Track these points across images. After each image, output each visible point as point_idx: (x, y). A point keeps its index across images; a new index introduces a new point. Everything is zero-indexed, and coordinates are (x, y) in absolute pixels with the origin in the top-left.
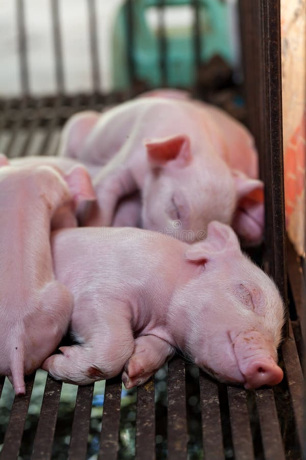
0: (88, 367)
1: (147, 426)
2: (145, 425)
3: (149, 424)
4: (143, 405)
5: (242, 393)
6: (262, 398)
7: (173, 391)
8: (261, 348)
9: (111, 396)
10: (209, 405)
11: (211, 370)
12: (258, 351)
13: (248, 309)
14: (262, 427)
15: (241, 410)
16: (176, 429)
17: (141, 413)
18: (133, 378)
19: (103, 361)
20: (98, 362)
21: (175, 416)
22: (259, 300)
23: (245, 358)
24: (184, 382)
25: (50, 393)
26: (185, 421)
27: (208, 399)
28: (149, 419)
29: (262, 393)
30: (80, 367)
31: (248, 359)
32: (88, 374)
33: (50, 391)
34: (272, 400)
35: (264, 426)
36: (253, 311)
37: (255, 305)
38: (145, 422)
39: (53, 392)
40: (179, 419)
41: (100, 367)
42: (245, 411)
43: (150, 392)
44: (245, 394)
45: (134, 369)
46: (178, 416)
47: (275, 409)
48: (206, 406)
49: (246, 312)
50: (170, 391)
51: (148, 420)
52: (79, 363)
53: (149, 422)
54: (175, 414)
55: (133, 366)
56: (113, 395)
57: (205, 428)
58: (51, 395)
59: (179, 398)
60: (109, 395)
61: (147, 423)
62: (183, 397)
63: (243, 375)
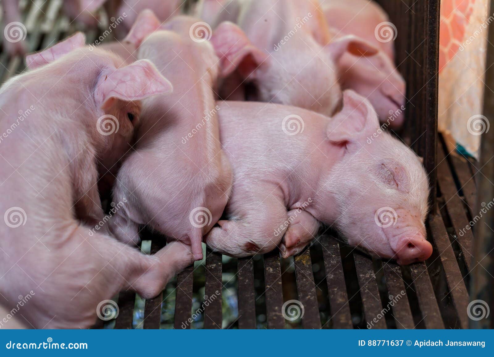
0: (245, 242)
1: (309, 299)
2: (307, 298)
3: (311, 297)
4: (302, 279)
5: (396, 268)
6: (417, 273)
7: (330, 265)
8: (408, 226)
9: (271, 270)
10: (367, 279)
11: (365, 249)
12: (407, 228)
13: (392, 188)
14: (420, 302)
15: (398, 284)
16: (338, 302)
17: (301, 286)
18: (289, 248)
19: (260, 237)
20: (256, 238)
21: (336, 289)
22: (401, 177)
23: (394, 236)
24: (340, 257)
25: (212, 266)
26: (346, 294)
27: (365, 274)
28: (310, 292)
29: (416, 268)
30: (238, 241)
31: (397, 237)
32: (245, 248)
33: (211, 264)
34: (427, 275)
35: (422, 300)
36: (398, 189)
37: (399, 183)
38: (307, 295)
39: (214, 265)
40: (340, 293)
41: (257, 243)
42: (401, 286)
43: (307, 266)
44: (399, 269)
45: (291, 239)
46: (338, 290)
47: (431, 284)
48: (363, 280)
49: (390, 191)
50: (327, 266)
51: (310, 294)
52: (237, 238)
53: (311, 296)
54: (336, 288)
55: (290, 237)
56: (273, 268)
57: (365, 301)
58: (213, 268)
59: (337, 272)
60: (269, 269)
61: (309, 296)
62: (341, 271)
63: (394, 252)
